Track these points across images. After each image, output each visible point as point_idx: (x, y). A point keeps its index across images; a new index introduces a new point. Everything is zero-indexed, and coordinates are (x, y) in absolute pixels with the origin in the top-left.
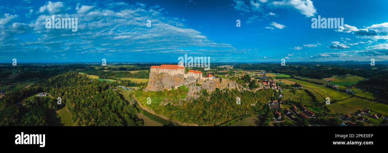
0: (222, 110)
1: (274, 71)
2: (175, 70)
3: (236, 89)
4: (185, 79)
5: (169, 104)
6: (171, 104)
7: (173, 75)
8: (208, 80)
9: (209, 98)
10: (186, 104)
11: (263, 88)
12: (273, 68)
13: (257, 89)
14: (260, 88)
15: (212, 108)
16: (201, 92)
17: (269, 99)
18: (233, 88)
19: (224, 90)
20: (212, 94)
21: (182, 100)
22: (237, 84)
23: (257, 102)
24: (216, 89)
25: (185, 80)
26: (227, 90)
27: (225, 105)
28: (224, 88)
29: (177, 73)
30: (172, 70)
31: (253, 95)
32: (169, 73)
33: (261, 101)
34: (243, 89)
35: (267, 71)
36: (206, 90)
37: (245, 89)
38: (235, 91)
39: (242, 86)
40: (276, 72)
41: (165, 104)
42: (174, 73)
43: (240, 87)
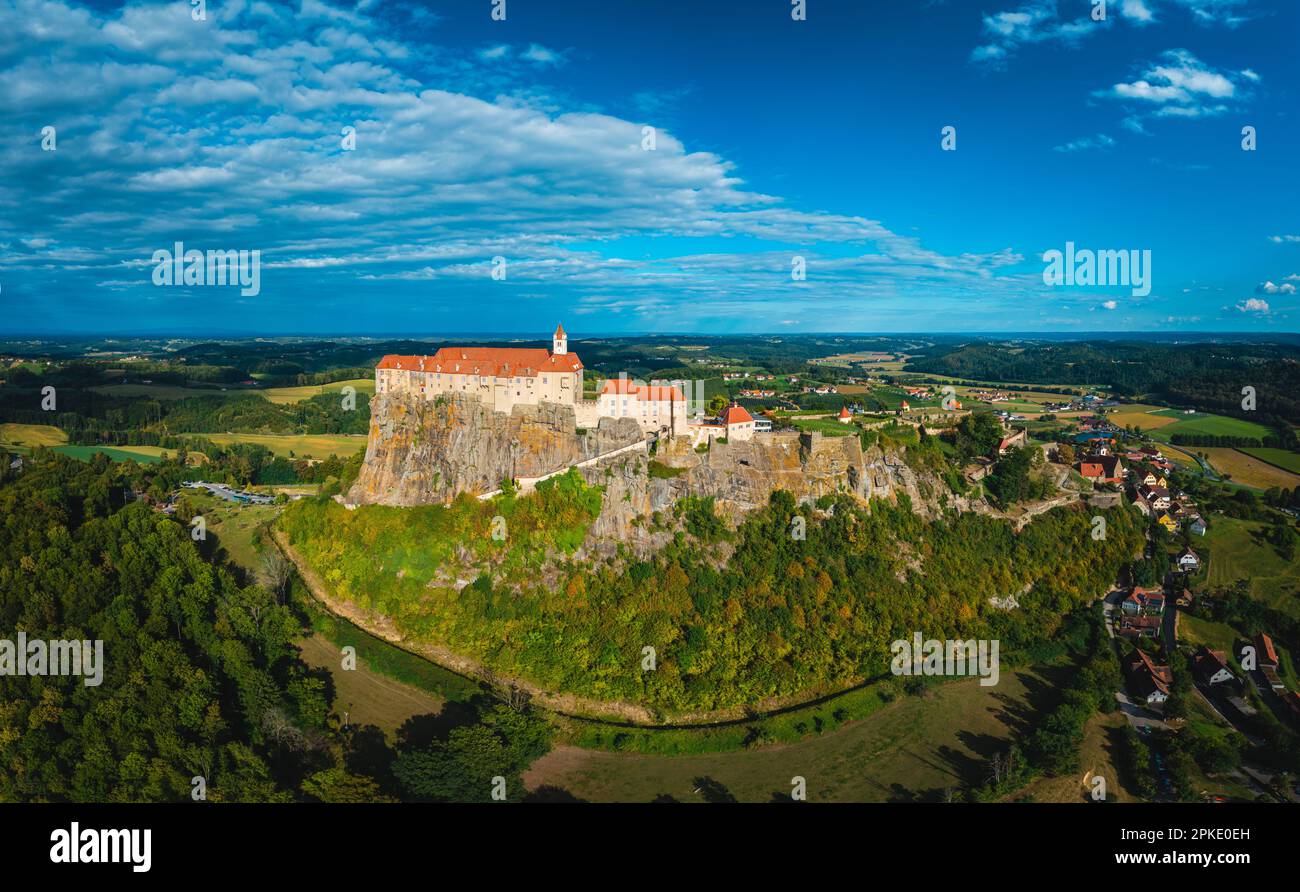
0: (799, 623)
1: (1163, 395)
2: (523, 379)
3: (903, 499)
4: (581, 432)
5: (483, 584)
6: (497, 580)
7: (508, 412)
8: (723, 441)
9: (727, 549)
10: (582, 585)
11: (1075, 498)
12: (1158, 375)
13: (1040, 508)
14: (1055, 503)
15: (738, 613)
16: (676, 514)
17: (1113, 574)
18: (885, 492)
19: (822, 504)
20: (745, 530)
21: (563, 558)
22: (907, 472)
23: (1028, 587)
24: (775, 497)
25: (579, 441)
26: (844, 503)
27: (822, 596)
28: (822, 491)
29: (534, 401)
30: (502, 380)
31: (1010, 540)
32: (486, 399)
33: (1055, 586)
34: (943, 500)
35: (1121, 394)
36: (708, 503)
37: (961, 503)
38: (895, 515)
39: (938, 486)
40: (1178, 402)
41: (462, 583)
42: (516, 400)
43: (925, 492)
